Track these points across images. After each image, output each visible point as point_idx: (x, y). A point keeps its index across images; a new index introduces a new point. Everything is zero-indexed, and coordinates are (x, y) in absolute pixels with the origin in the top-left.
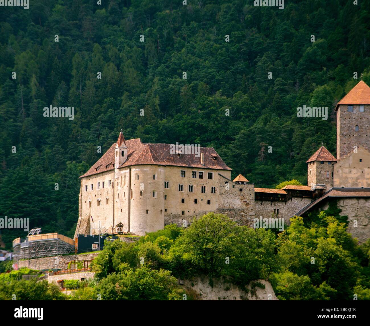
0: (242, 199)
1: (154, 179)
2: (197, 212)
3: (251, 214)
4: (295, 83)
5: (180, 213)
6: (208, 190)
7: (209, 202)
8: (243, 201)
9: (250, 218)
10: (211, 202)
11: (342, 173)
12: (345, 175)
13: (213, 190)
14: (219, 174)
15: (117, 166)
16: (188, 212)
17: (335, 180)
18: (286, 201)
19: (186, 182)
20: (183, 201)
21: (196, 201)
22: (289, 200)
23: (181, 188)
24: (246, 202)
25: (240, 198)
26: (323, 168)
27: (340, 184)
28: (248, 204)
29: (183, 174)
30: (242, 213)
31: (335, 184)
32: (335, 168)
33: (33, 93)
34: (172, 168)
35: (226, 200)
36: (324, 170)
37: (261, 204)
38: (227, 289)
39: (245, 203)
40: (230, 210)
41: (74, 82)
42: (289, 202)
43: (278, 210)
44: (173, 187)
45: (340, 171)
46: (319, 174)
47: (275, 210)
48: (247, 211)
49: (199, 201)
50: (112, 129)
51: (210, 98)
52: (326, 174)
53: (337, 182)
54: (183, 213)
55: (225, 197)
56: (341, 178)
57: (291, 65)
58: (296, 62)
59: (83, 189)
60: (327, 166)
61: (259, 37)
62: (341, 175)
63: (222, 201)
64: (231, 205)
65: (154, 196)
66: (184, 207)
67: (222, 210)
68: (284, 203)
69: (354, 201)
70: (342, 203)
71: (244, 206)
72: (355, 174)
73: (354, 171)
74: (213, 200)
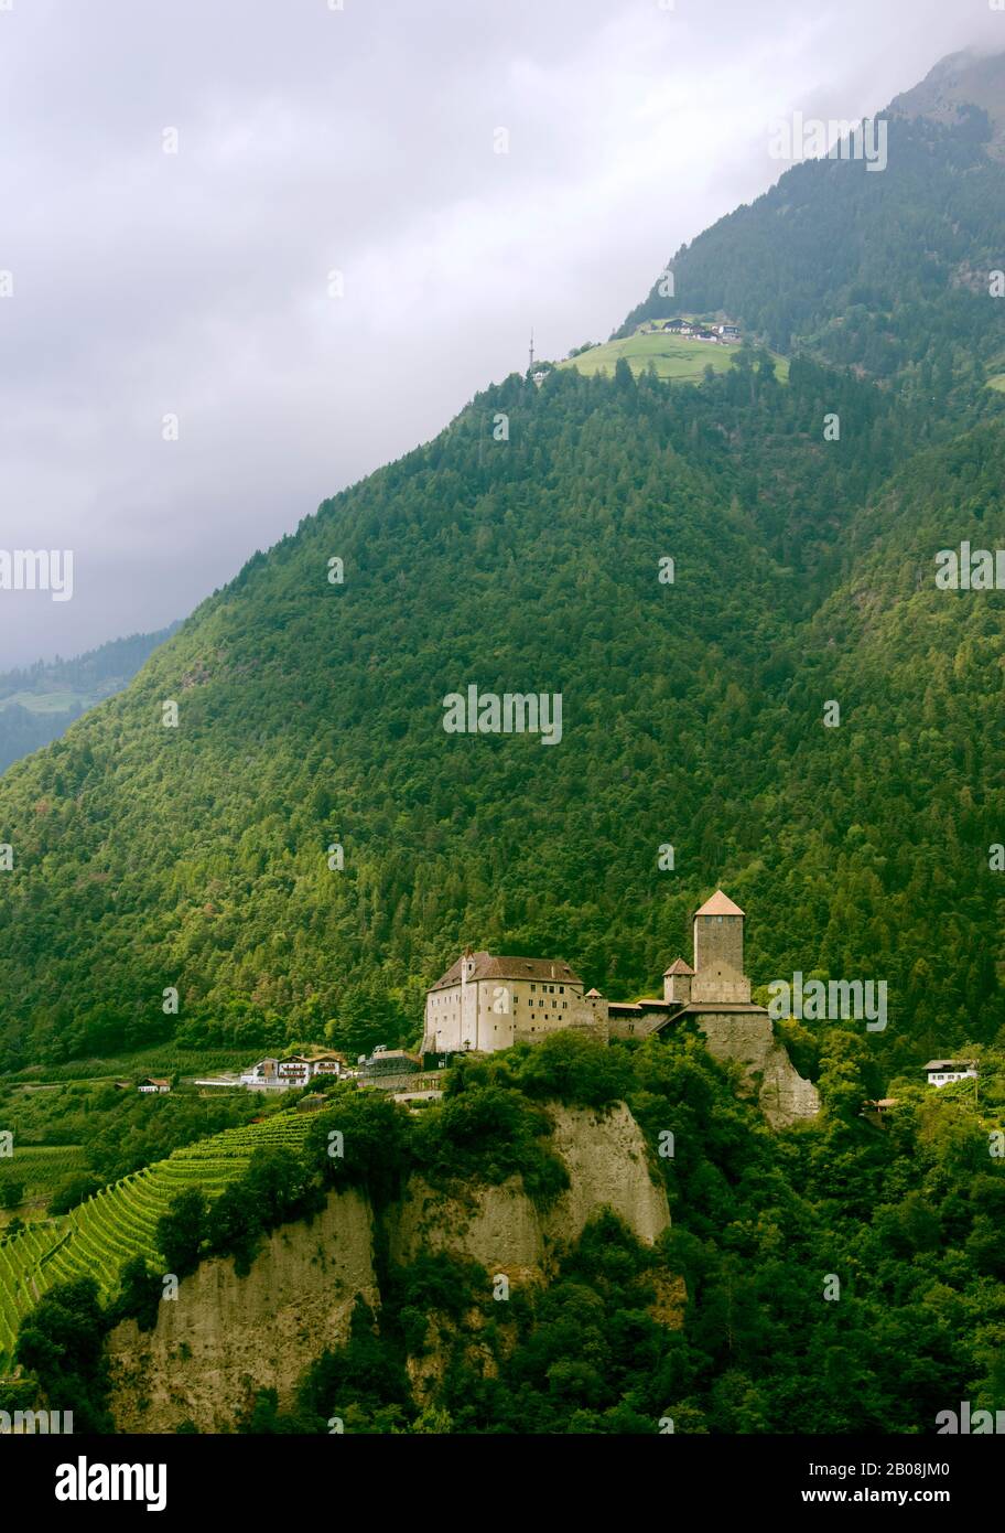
0: (595, 1015)
2: (548, 1028)
3: (605, 1030)
4: (646, 893)
5: (531, 1030)
6: (560, 1004)
7: (560, 1018)
9: (602, 1034)
10: (562, 1017)
11: (700, 987)
12: (703, 989)
13: (565, 1005)
14: (571, 988)
15: (464, 980)
16: (539, 1028)
17: (693, 993)
18: (641, 1017)
19: (537, 997)
20: (533, 1017)
21: (546, 1017)
22: (644, 1015)
23: (531, 1002)
24: (599, 1017)
25: (594, 1013)
26: (680, 982)
27: (698, 998)
28: (601, 1020)
29: (533, 988)
30: (595, 1029)
31: (693, 998)
32: (692, 982)
33: (375, 906)
34: (522, 981)
35: (579, 1016)
36: (682, 984)
37: (616, 1019)
38: (582, 1109)
39: (599, 1019)
40: (583, 1026)
41: (416, 894)
43: (633, 1026)
44: (523, 1002)
45: (698, 985)
46: (676, 987)
47: (630, 1026)
48: (601, 1027)
49: (550, 1016)
50: (454, 941)
51: (558, 909)
52: (683, 988)
53: (695, 996)
55: (577, 1012)
56: (699, 992)
57: (642, 874)
58: (647, 871)
59: (429, 1004)
60: (684, 979)
61: (609, 845)
62: (699, 989)
63: (575, 1016)
64: (584, 1021)
66: (534, 1023)
67: (574, 1026)
68: (639, 1019)
69: (713, 1016)
70: (700, 1018)
71: (597, 1022)
72: (713, 987)
73: (713, 984)
74: (564, 1016)
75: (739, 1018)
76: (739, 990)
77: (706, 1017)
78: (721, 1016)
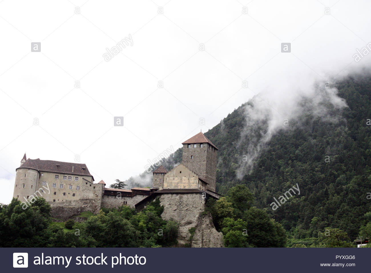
0: (94, 193)
1: (25, 177)
2: (64, 201)
3: (98, 202)
5: (52, 201)
7: (74, 195)
8: (95, 194)
9: (97, 204)
10: (75, 195)
11: (169, 180)
12: (170, 181)
13: (78, 188)
14: (83, 178)
16: (58, 200)
17: (164, 184)
18: (132, 197)
19: (59, 182)
20: (55, 193)
21: (64, 194)
22: (134, 196)
23: (54, 185)
24: (96, 194)
25: (93, 192)
26: (158, 177)
27: (167, 186)
28: (97, 196)
29: (57, 177)
30: (94, 202)
31: (164, 186)
32: (165, 177)
34: (49, 173)
35: (85, 194)
36: (158, 179)
37: (115, 198)
39: (96, 196)
40: (87, 200)
42: (135, 197)
43: (126, 202)
44: (49, 184)
45: (168, 179)
46: (155, 181)
47: (124, 202)
48: (96, 200)
49: (67, 193)
52: (159, 181)
54: (54, 200)
55: (85, 192)
56: (168, 183)
60: (160, 176)
62: (168, 181)
63: (83, 194)
64: (88, 197)
65: (24, 187)
66: (55, 197)
67: (82, 200)
68: (131, 198)
69: (170, 195)
70: (162, 197)
71: (95, 197)
72: (177, 180)
73: (176, 178)
74: (77, 194)
75: (185, 196)
76: (192, 181)
77: (166, 196)
78: (174, 195)
